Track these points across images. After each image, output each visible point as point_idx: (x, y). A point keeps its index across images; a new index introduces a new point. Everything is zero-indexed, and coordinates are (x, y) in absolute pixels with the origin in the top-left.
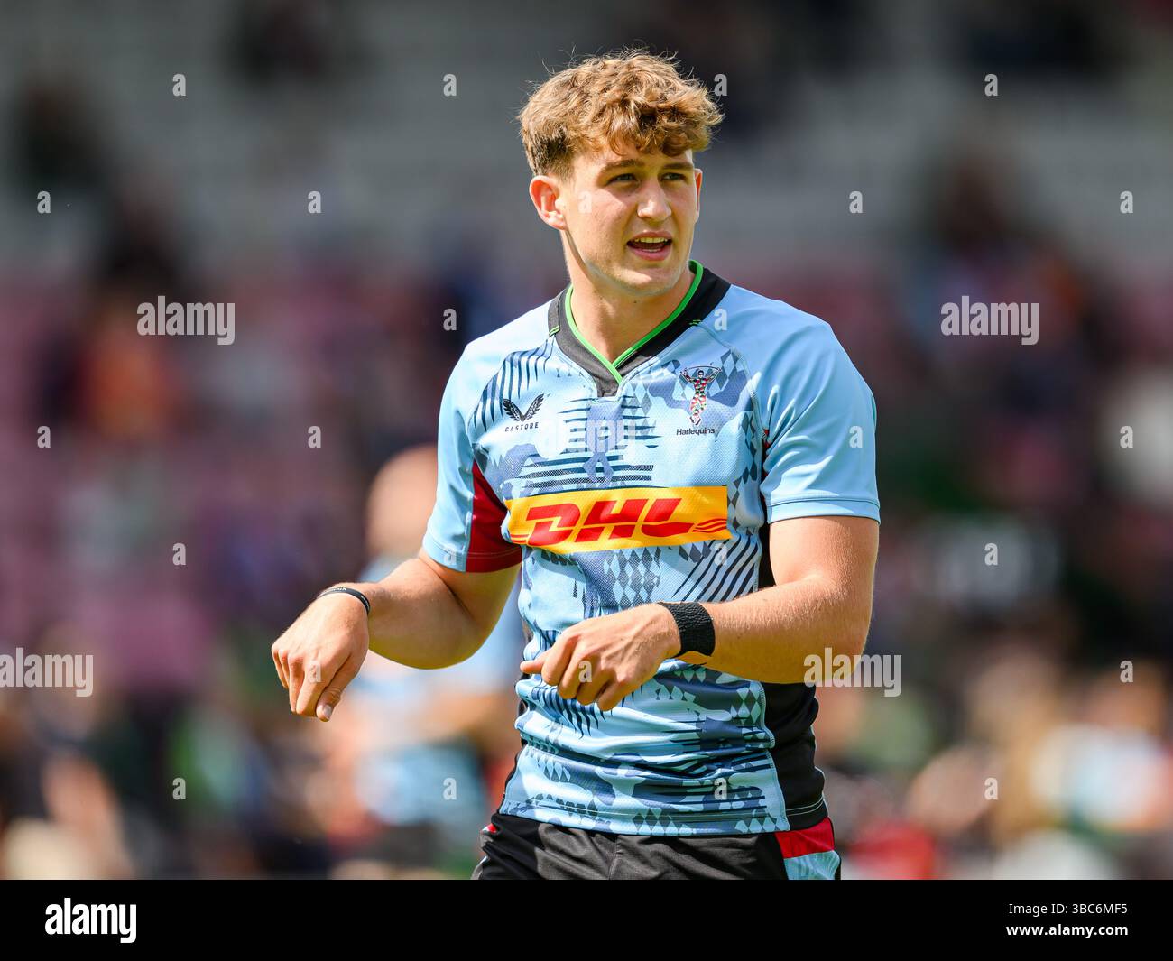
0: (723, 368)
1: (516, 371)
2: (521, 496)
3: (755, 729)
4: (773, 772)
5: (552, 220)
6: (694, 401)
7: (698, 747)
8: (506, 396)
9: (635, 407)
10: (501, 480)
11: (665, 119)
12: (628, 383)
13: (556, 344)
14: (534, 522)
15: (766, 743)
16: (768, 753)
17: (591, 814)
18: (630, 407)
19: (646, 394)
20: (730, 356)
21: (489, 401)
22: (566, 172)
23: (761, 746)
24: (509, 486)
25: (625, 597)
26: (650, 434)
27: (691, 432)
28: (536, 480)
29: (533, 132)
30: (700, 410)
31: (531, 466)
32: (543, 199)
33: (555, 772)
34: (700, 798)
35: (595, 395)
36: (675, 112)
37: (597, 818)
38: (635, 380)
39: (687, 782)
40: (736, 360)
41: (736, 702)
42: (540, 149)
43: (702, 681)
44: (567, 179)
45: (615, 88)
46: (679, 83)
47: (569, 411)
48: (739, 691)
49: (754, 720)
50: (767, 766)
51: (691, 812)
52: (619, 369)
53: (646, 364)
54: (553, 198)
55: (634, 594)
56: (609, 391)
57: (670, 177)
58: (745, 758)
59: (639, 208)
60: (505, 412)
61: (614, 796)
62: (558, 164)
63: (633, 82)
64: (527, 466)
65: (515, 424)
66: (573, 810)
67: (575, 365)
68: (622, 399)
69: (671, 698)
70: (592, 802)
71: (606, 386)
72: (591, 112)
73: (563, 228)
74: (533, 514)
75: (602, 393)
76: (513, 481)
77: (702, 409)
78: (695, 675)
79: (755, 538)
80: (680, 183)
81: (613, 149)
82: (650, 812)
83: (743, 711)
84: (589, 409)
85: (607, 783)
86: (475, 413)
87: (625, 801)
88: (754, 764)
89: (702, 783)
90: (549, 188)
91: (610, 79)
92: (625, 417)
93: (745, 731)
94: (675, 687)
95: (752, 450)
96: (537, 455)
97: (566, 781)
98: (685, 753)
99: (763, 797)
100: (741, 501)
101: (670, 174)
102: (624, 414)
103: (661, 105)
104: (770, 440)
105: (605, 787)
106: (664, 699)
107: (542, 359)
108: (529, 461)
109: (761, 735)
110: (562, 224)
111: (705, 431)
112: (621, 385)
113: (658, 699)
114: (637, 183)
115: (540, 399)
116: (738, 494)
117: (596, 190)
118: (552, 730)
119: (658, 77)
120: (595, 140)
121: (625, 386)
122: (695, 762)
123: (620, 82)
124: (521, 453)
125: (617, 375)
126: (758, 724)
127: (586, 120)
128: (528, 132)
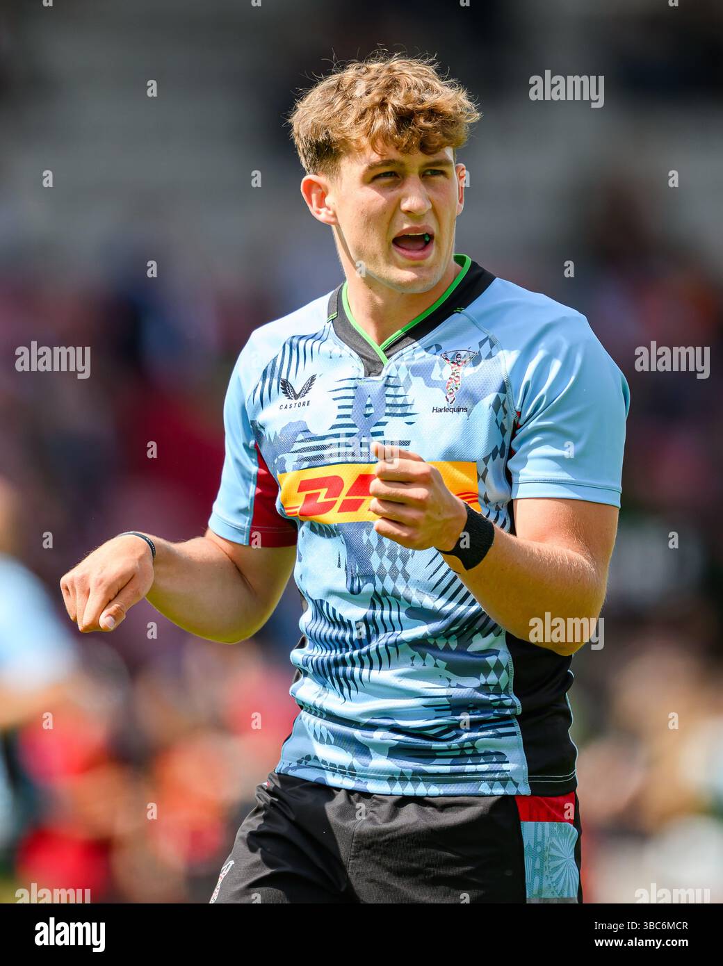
0: (479, 352)
1: (295, 353)
2: (293, 470)
3: (503, 696)
4: (519, 739)
5: (323, 216)
6: (450, 381)
7: (450, 712)
8: (284, 376)
9: (397, 387)
10: (275, 456)
11: (422, 120)
12: (393, 364)
13: (332, 329)
14: (304, 494)
15: (513, 710)
16: (515, 721)
17: (351, 774)
18: (392, 387)
19: (408, 375)
20: (488, 342)
21: (268, 380)
22: (333, 172)
23: (508, 712)
24: (283, 461)
25: (381, 566)
26: (409, 411)
27: (446, 410)
28: (306, 455)
29: (302, 136)
30: (455, 390)
31: (302, 441)
32: (314, 196)
33: (321, 735)
34: (449, 761)
35: (362, 375)
36: (433, 113)
37: (356, 778)
38: (398, 362)
39: (436, 745)
40: (492, 345)
41: (485, 669)
42: (310, 150)
43: (454, 649)
44: (335, 178)
45: (375, 91)
46: (437, 84)
47: (338, 390)
48: (488, 659)
49: (503, 687)
50: (514, 734)
51: (438, 774)
52: (385, 351)
53: (410, 347)
54: (323, 196)
55: (391, 563)
56: (375, 371)
57: (431, 173)
58: (493, 724)
59: (402, 202)
60: (281, 390)
61: (371, 758)
62: (326, 164)
63: (392, 85)
64: (299, 442)
65: (289, 402)
66: (335, 771)
67: (346, 347)
68: (386, 378)
69: (424, 665)
70: (352, 763)
71: (373, 366)
72: (353, 114)
73: (333, 223)
74: (304, 486)
75: (369, 373)
76: (286, 456)
77: (457, 388)
78: (447, 644)
79: (504, 512)
80: (440, 179)
81: (374, 149)
82: (402, 774)
83: (492, 678)
84: (356, 388)
85: (365, 746)
86: (255, 391)
87: (381, 762)
88: (501, 730)
89: (449, 747)
90: (319, 186)
91: (371, 83)
92: (387, 396)
93: (492, 697)
94: (428, 655)
95: (502, 429)
96: (308, 431)
97: (331, 744)
98: (436, 718)
99: (508, 762)
100: (490, 477)
101: (431, 170)
102: (386, 393)
103: (419, 106)
104: (521, 422)
105: (363, 749)
106: (418, 664)
107: (319, 342)
108: (301, 437)
109: (508, 702)
110: (333, 220)
111: (458, 410)
112: (385, 366)
113: (412, 665)
114: (399, 179)
115: (313, 379)
116: (486, 470)
117: (361, 187)
118: (320, 696)
119: (417, 80)
120: (357, 141)
121: (389, 367)
122: (446, 728)
123: (379, 86)
124: (294, 430)
125: (383, 356)
126: (506, 691)
127: (348, 122)
128: (298, 134)
